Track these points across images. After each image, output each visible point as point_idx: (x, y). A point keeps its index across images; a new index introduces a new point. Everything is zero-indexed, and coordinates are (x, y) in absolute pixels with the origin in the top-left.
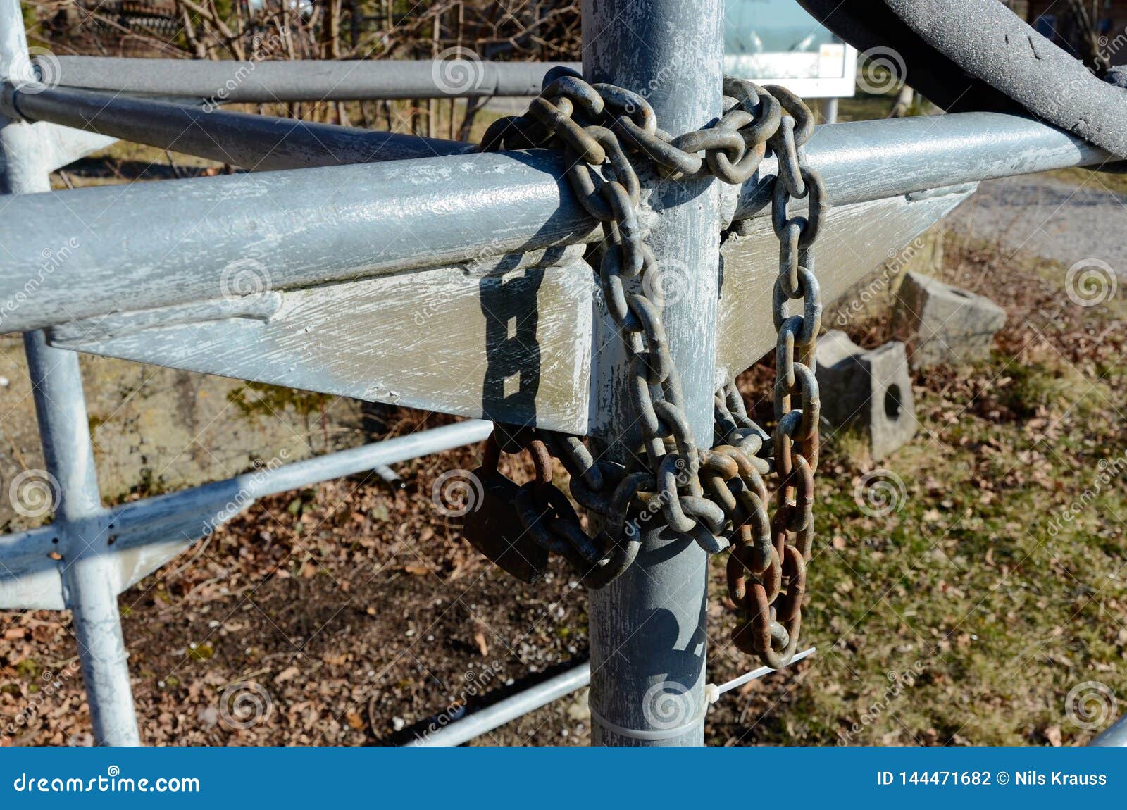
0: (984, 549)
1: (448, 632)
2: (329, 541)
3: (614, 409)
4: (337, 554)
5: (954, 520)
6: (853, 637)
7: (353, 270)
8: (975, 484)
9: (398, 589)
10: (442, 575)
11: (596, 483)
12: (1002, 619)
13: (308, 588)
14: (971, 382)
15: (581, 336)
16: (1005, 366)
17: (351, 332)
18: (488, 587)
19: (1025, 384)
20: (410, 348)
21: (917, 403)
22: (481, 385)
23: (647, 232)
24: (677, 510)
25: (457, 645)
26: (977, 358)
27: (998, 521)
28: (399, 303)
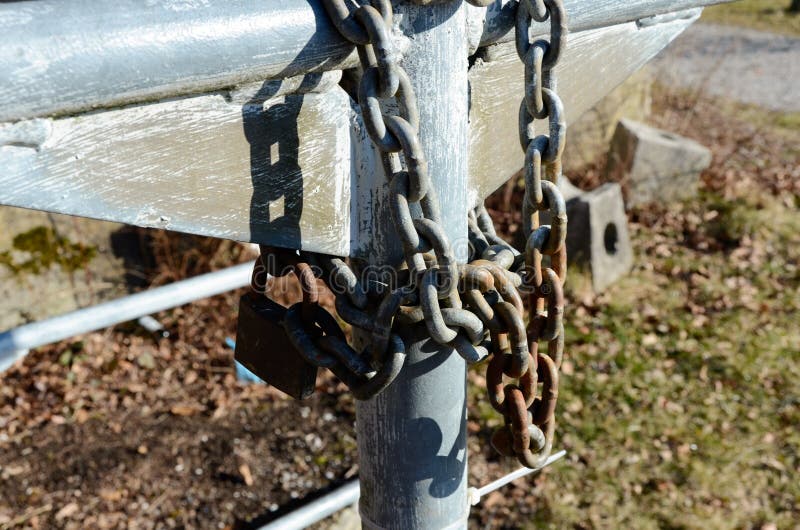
0: (698, 368)
1: (214, 465)
2: (100, 388)
3: (374, 230)
4: (107, 399)
5: (671, 343)
6: (584, 452)
7: (120, 97)
8: (688, 310)
9: (166, 429)
10: (206, 414)
11: (360, 301)
12: (718, 429)
13: (82, 432)
14: (681, 218)
15: (341, 160)
16: (711, 201)
17: (122, 159)
18: (249, 423)
19: (730, 217)
20: (179, 174)
21: (632, 238)
22: (248, 210)
23: (400, 57)
24: (439, 321)
25: (224, 477)
26: (685, 195)
27: (711, 342)
28: (165, 130)
